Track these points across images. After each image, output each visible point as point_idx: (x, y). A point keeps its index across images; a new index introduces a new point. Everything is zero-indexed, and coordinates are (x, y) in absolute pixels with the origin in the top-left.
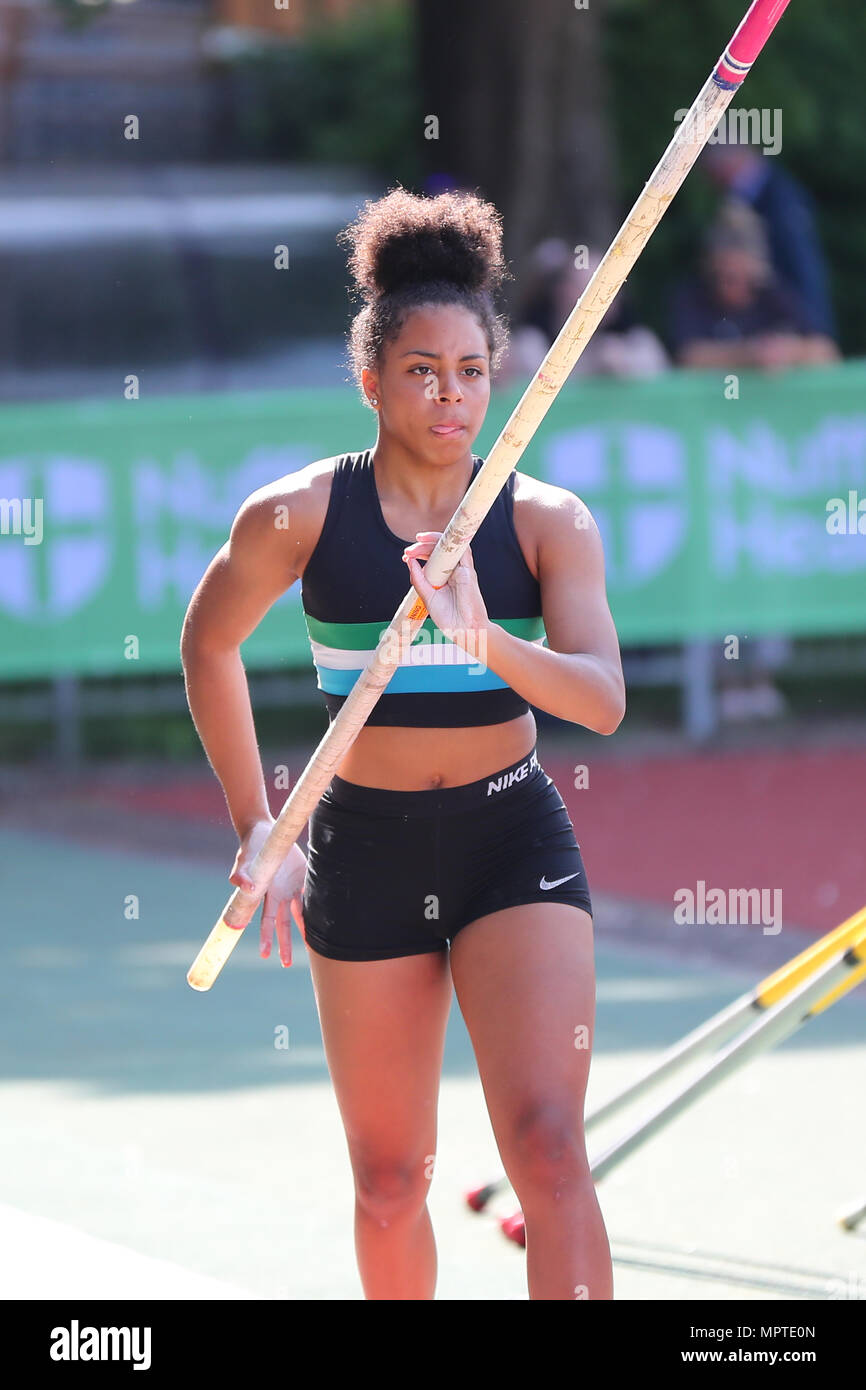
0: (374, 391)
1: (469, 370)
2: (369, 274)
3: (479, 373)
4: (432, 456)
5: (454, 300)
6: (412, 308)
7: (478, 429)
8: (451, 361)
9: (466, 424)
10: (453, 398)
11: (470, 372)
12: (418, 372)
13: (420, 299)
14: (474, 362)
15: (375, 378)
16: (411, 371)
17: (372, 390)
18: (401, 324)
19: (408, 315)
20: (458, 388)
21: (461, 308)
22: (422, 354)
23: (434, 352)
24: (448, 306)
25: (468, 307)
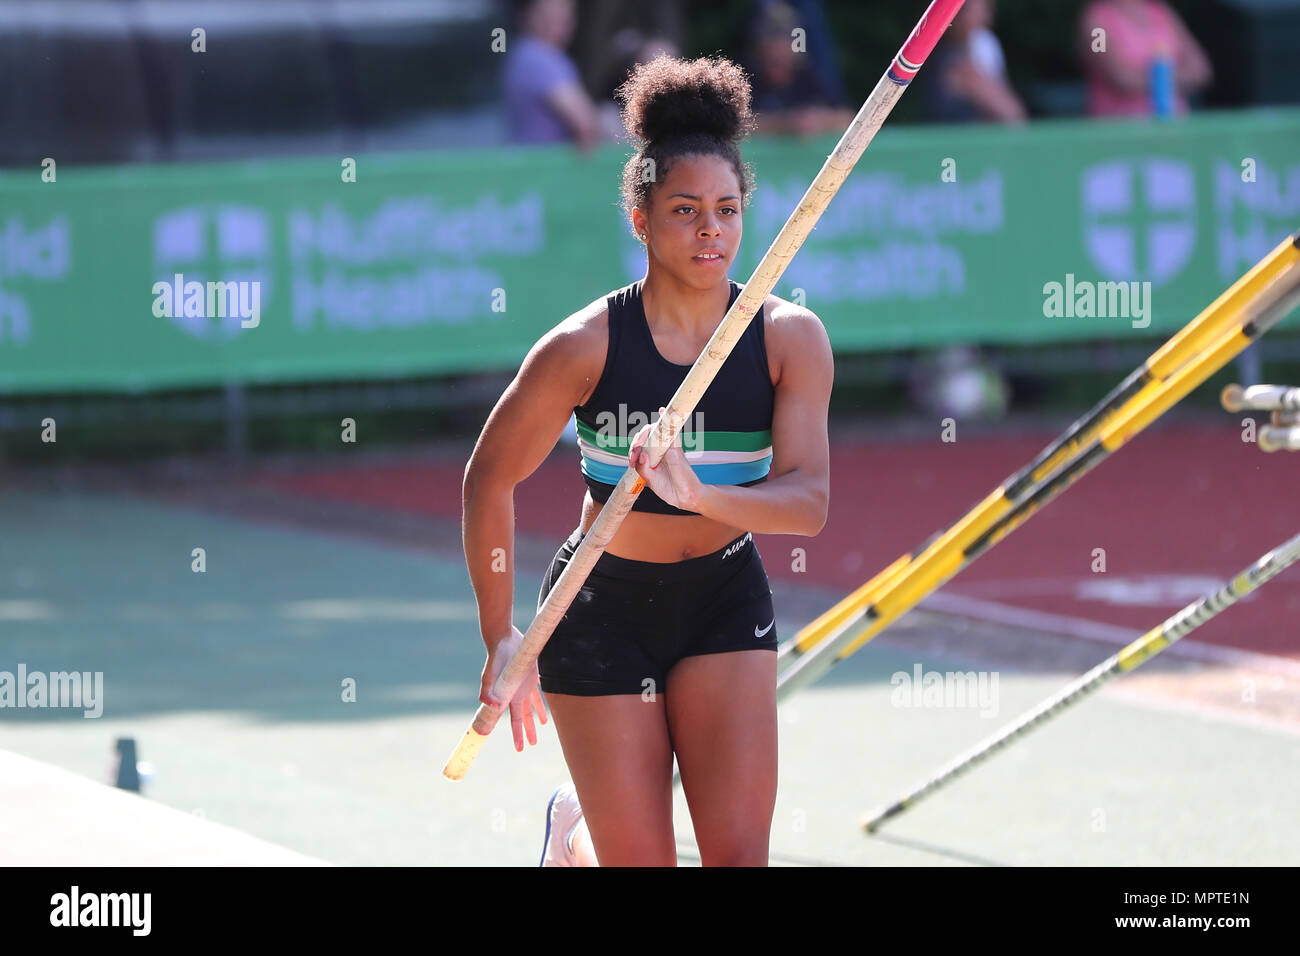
0: (643, 227)
1: (726, 210)
2: (638, 126)
3: (733, 211)
4: (694, 282)
5: (711, 150)
6: (676, 158)
7: (733, 257)
8: (710, 203)
9: (724, 253)
10: (713, 233)
11: (726, 211)
12: (682, 211)
13: (683, 149)
14: (729, 202)
15: (644, 217)
16: (676, 211)
17: (641, 227)
18: (667, 171)
19: (673, 163)
20: (716, 226)
21: (717, 157)
22: (685, 197)
23: (695, 195)
24: (707, 155)
25: (724, 157)
